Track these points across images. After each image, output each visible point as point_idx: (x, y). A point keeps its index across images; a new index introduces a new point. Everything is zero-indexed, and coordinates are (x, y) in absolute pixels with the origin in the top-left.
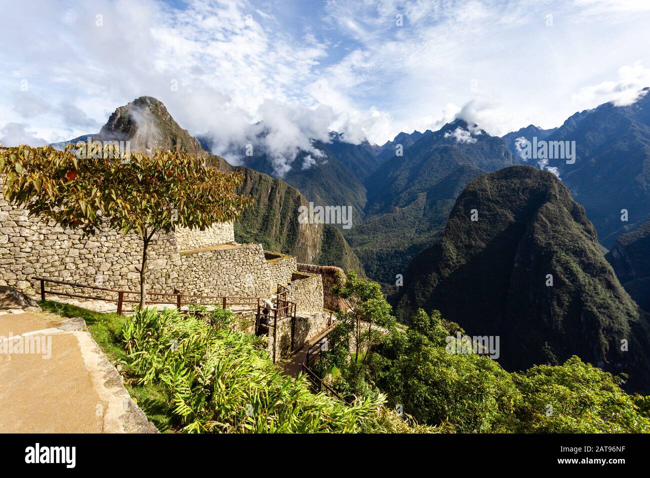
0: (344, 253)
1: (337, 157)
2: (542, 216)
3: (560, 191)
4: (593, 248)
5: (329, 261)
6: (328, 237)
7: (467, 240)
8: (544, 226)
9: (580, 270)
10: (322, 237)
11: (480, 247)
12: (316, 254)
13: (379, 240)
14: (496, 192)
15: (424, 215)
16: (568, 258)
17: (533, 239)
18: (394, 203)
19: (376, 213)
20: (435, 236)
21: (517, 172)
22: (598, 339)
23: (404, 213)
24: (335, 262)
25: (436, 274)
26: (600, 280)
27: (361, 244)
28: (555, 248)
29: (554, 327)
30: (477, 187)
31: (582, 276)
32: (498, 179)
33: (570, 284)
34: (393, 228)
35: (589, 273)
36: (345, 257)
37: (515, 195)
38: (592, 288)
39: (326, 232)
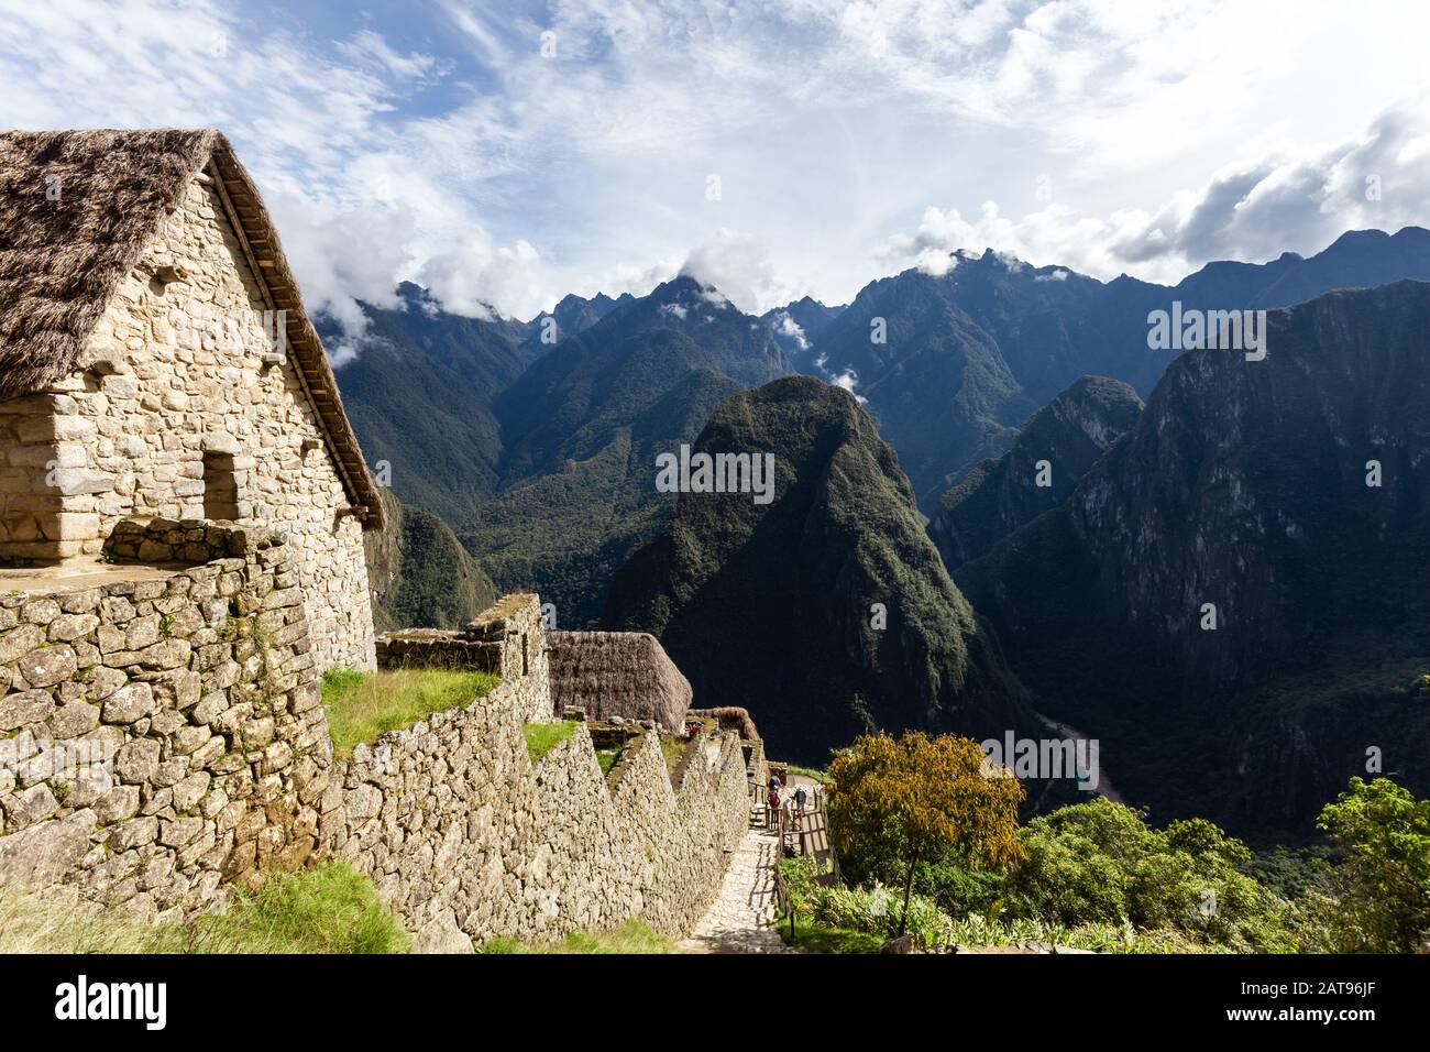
0: (459, 574)
1: (422, 345)
2: (838, 469)
3: (861, 423)
4: (911, 520)
5: (423, 598)
6: (415, 540)
7: (719, 523)
8: (842, 487)
9: (896, 559)
10: (401, 541)
11: (743, 535)
12: (386, 585)
13: (536, 536)
14: (762, 425)
15: (630, 474)
16: (879, 540)
17: (828, 512)
18: (563, 451)
19: (526, 475)
20: (654, 517)
21: (795, 389)
22: (925, 671)
23: (587, 473)
24: (438, 598)
25: (666, 597)
26: (923, 573)
27: (495, 549)
28: (861, 525)
29: (865, 665)
30: (730, 416)
31: (901, 570)
32: (765, 402)
33: (884, 585)
34: (566, 506)
35: (908, 562)
36: (462, 583)
37: (794, 432)
38: (914, 587)
39: (411, 529)
